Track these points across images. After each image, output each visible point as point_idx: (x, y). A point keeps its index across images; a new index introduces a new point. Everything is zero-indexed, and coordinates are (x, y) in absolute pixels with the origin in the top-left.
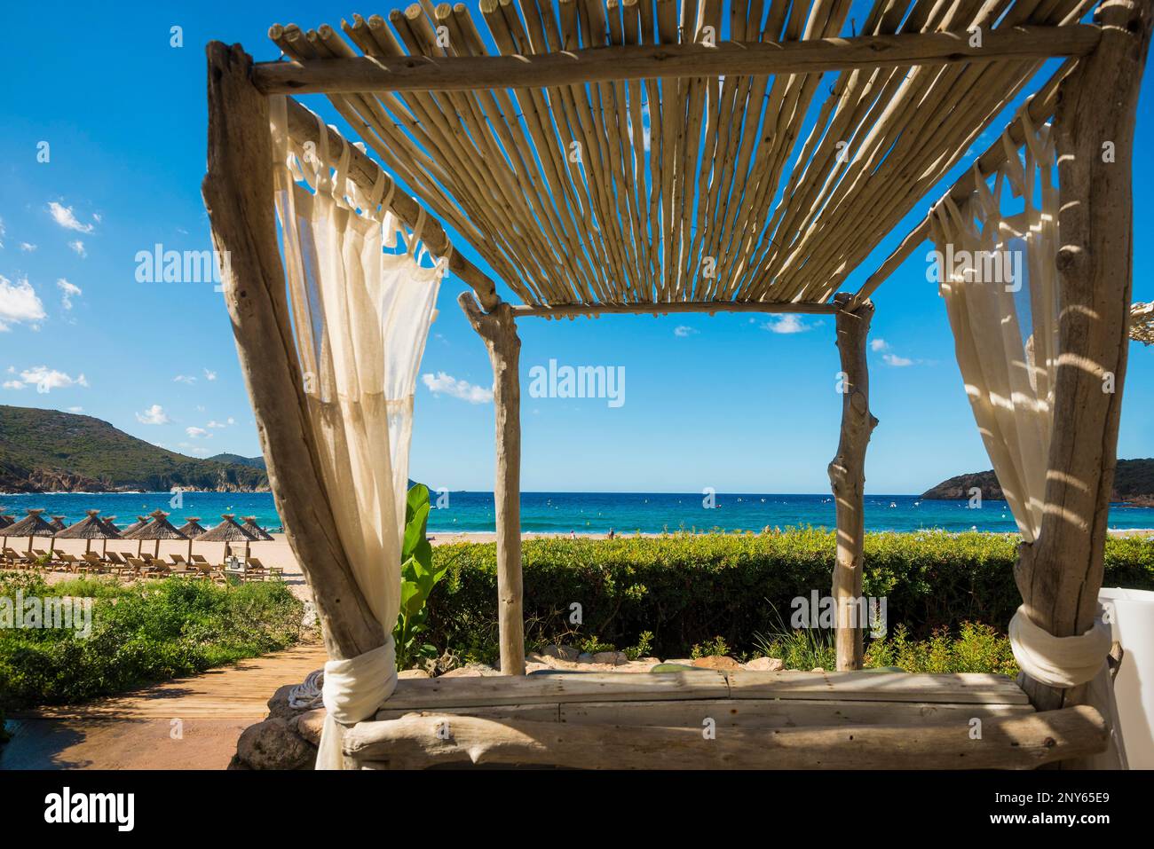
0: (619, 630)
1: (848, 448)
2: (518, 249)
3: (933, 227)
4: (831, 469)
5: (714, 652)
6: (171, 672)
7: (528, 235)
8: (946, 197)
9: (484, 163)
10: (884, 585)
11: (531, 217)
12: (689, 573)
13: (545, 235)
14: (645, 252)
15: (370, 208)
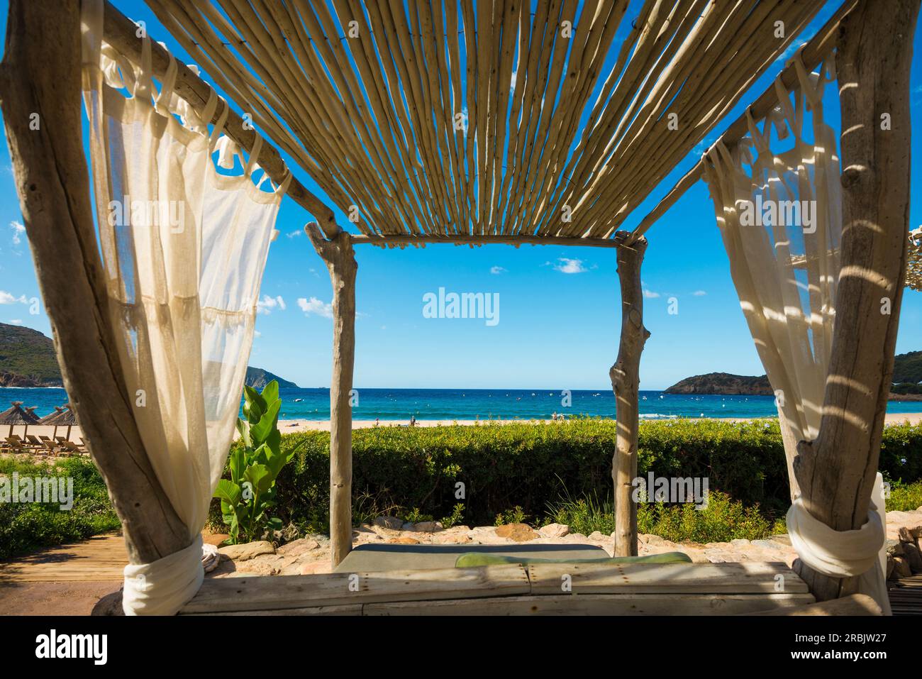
0: (437, 502)
1: (627, 355)
2: (352, 181)
3: (706, 168)
4: (612, 372)
5: (513, 520)
6: (59, 539)
7: (360, 168)
8: (718, 143)
9: (313, 90)
10: (645, 462)
11: (361, 148)
12: (495, 454)
13: (375, 168)
14: (463, 188)
15: (200, 125)
